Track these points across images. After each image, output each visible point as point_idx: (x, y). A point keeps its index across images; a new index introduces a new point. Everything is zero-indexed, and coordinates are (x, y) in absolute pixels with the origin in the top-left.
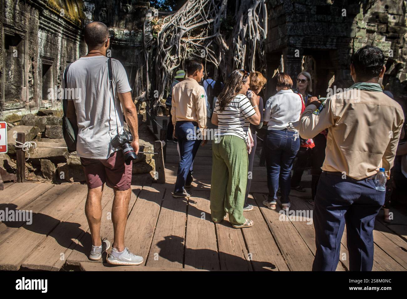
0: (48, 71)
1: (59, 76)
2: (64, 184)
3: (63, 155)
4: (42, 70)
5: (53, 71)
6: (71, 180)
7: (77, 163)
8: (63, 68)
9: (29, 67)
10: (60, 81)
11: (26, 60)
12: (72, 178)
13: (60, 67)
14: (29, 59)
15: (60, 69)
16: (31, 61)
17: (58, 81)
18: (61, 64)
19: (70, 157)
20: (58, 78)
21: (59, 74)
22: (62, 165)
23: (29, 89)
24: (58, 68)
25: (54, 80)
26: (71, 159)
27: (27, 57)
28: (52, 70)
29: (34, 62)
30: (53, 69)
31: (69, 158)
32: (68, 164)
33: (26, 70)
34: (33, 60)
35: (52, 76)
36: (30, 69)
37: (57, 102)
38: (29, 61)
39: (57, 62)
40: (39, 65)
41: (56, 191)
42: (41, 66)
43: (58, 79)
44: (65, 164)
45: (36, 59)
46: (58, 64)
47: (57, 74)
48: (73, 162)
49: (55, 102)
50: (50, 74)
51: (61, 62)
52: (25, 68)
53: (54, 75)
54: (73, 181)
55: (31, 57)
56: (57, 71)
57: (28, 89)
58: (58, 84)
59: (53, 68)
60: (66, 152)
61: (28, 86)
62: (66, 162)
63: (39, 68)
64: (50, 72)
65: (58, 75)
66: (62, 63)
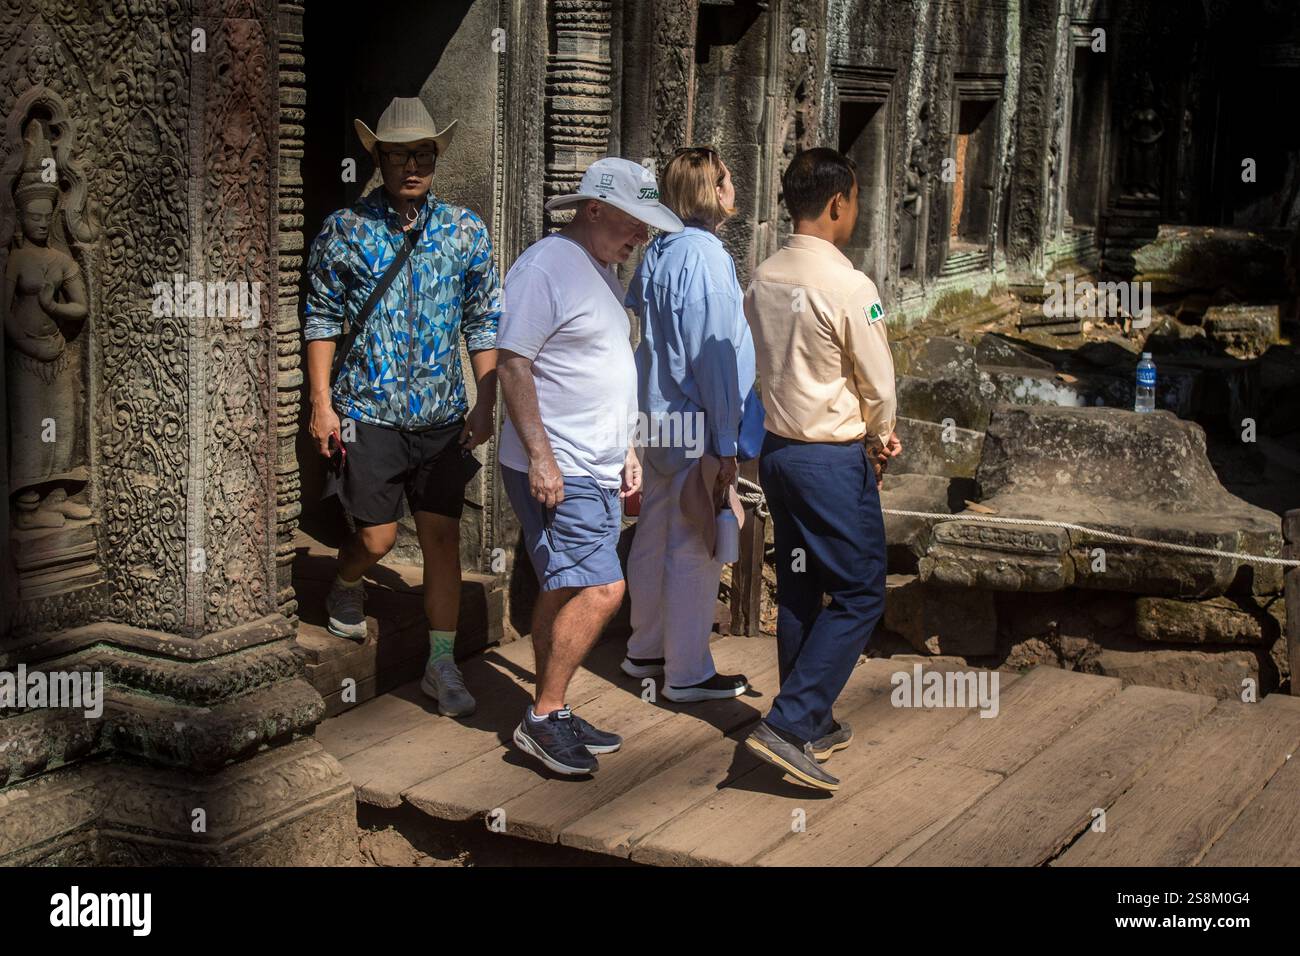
0: (867, 130)
1: (914, 153)
2: (903, 659)
3: (907, 541)
4: (836, 133)
5: (889, 130)
6: (929, 646)
7: (958, 577)
8: (937, 108)
9: (785, 132)
10: (921, 174)
11: (771, 100)
12: (935, 639)
13: (919, 105)
14: (787, 96)
15: (923, 115)
16: (793, 102)
17: (912, 176)
18: (925, 91)
19: (931, 550)
20: (908, 160)
21: (914, 140)
22: (900, 584)
23: (779, 230)
24: (912, 113)
25: (889, 174)
26: (936, 559)
27: (778, 86)
28: (882, 127)
29: (808, 103)
30: (889, 121)
31: (927, 555)
32: (923, 578)
33: (769, 145)
34: (800, 97)
35: (884, 157)
36: (788, 138)
37: (901, 284)
38: (783, 103)
39: (907, 85)
40: (827, 110)
41: (871, 679)
42: (834, 112)
43: (912, 166)
44: (910, 578)
45: (815, 91)
46: (915, 93)
47: (905, 146)
48: (940, 570)
49: (891, 283)
50: (872, 146)
51: (926, 81)
52: (769, 137)
53: (890, 151)
54: (937, 651)
55: (792, 87)
56: (905, 127)
57: (775, 234)
58: (911, 190)
59: (889, 114)
60: (917, 531)
61: (775, 217)
62: (915, 572)
63: (825, 123)
64: (874, 135)
65: (909, 150)
66: (933, 86)
